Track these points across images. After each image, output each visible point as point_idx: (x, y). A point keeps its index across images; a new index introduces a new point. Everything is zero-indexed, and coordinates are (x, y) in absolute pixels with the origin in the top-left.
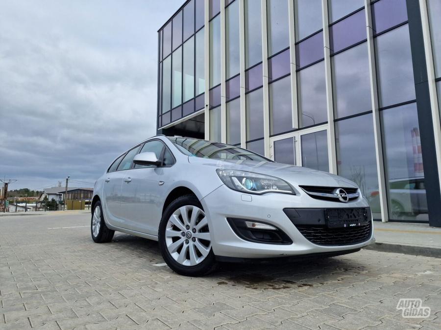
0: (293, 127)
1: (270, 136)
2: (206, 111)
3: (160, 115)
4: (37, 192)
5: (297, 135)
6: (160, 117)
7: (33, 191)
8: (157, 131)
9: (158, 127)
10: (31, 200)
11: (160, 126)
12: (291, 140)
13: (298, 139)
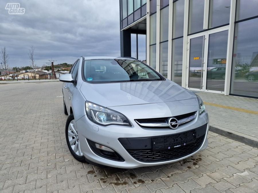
0: (204, 29)
1: (188, 35)
2: (148, 17)
3: (121, 21)
4: (71, 65)
5: (206, 34)
6: (122, 22)
7: (69, 64)
8: (120, 31)
9: (121, 29)
10: (68, 69)
11: (122, 28)
12: (202, 37)
13: (207, 37)
